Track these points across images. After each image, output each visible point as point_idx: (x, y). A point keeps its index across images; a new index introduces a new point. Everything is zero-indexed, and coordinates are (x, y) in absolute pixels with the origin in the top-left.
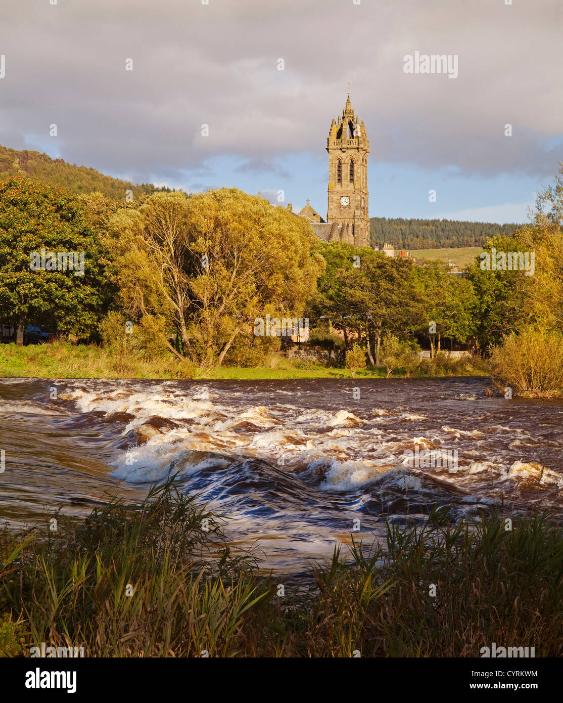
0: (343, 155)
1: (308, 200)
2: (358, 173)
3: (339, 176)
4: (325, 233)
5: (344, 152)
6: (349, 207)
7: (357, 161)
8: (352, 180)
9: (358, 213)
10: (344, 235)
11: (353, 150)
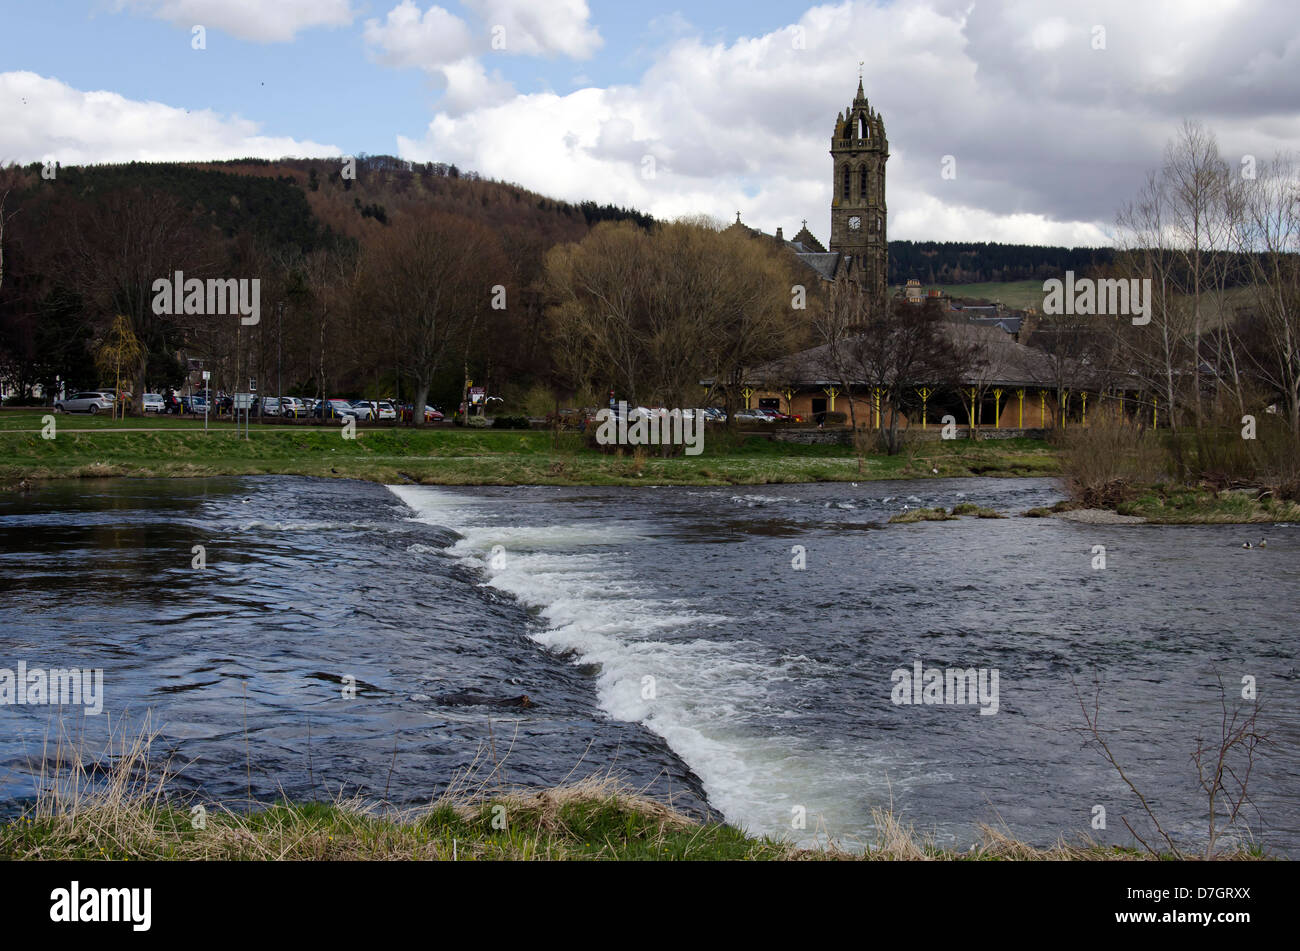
0: (854, 161)
1: (804, 222)
2: (873, 184)
3: (847, 188)
4: (826, 267)
5: (854, 156)
6: (860, 230)
7: (872, 168)
8: (864, 194)
9: (871, 238)
10: (853, 268)
11: (866, 154)
